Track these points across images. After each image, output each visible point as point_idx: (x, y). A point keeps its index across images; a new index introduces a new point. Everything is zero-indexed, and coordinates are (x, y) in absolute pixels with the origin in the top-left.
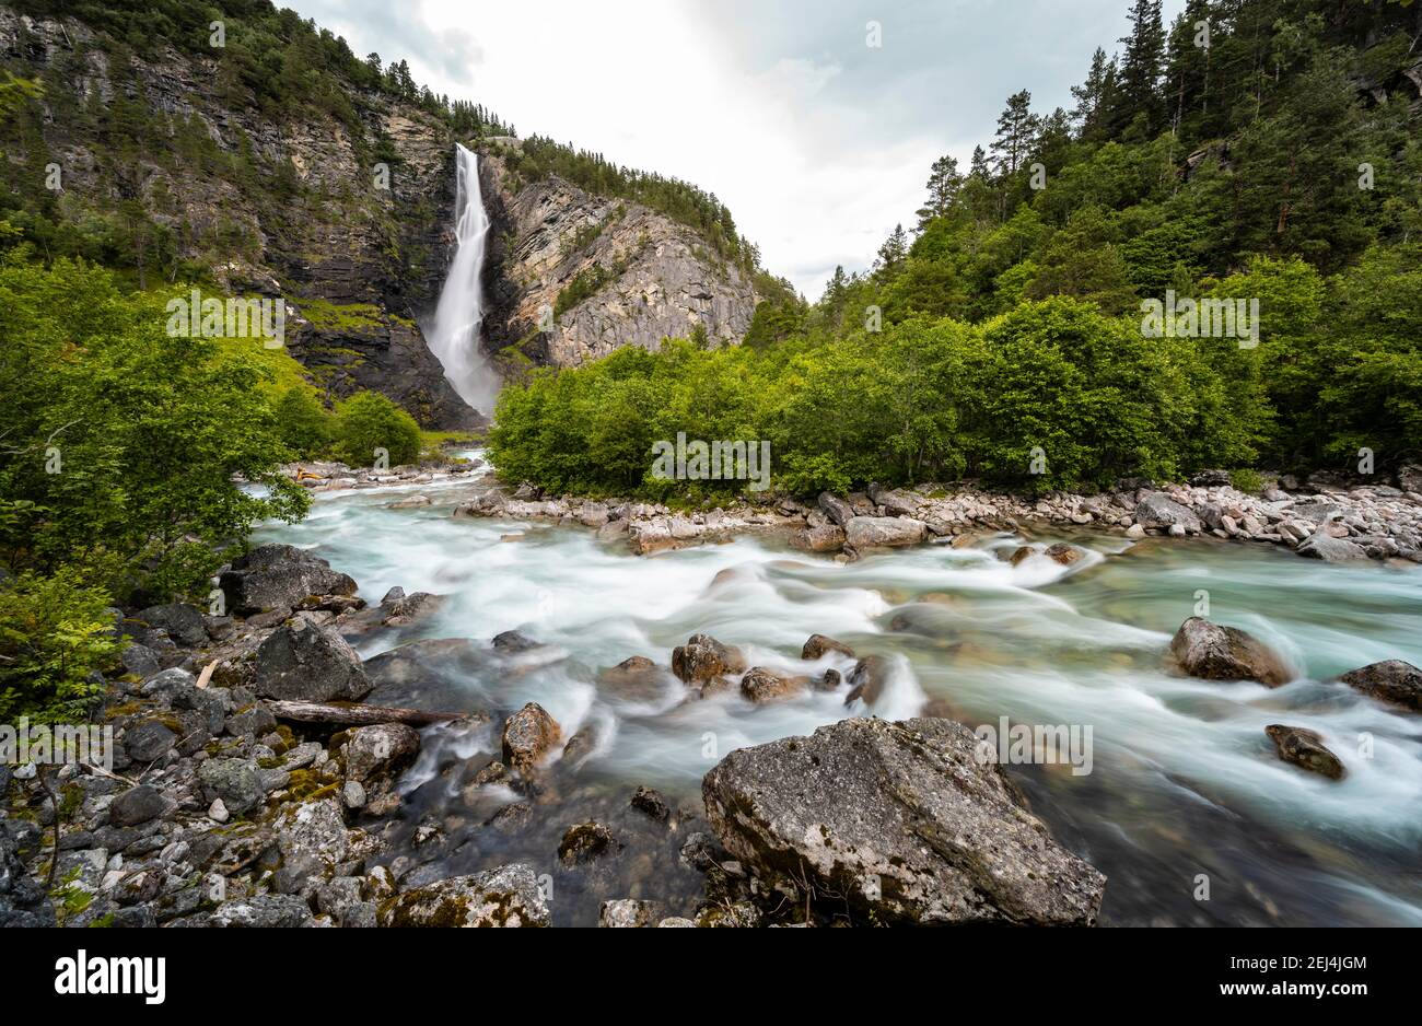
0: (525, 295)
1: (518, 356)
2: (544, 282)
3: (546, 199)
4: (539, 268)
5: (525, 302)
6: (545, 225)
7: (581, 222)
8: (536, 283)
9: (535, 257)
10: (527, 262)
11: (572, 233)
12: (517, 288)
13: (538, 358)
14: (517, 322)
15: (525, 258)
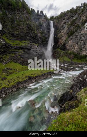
0: (60, 39)
1: (59, 50)
2: (64, 35)
3: (64, 18)
4: (63, 33)
5: (60, 40)
6: (64, 24)
7: (72, 20)
8: (62, 36)
9: (62, 31)
10: (61, 33)
11: (70, 23)
12: (59, 39)
13: (63, 49)
14: (59, 45)
15: (60, 32)
